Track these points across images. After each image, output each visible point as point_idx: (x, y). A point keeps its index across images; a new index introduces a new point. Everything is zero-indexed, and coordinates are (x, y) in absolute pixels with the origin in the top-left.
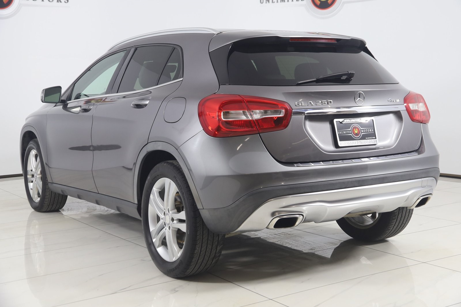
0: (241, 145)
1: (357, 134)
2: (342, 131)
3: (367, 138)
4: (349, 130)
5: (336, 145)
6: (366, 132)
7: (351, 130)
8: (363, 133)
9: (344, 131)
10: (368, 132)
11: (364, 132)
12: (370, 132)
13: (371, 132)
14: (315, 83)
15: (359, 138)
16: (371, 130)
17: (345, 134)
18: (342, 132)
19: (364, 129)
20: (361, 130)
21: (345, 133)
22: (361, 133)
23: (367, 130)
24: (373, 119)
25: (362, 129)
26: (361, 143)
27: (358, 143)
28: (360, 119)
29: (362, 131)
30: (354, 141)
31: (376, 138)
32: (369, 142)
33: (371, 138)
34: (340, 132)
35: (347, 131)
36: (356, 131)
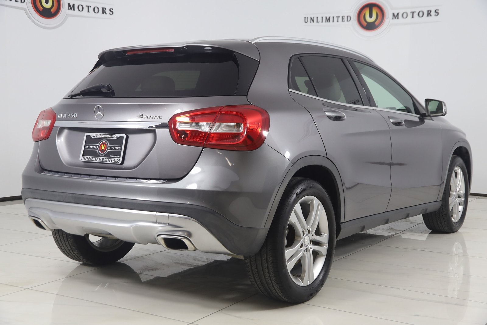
1: (102, 151)
3: (111, 156)
4: (97, 146)
5: (82, 160)
6: (112, 149)
7: (98, 146)
8: (109, 150)
9: (92, 146)
11: (110, 149)
12: (117, 150)
13: (118, 150)
14: (80, 96)
16: (119, 148)
17: (92, 149)
18: (90, 147)
19: (111, 146)
20: (108, 146)
21: (92, 147)
22: (108, 150)
23: (114, 148)
24: (124, 136)
25: (110, 146)
26: (102, 161)
27: (99, 160)
28: (111, 135)
29: (109, 148)
30: (96, 158)
31: (120, 158)
32: (112, 160)
33: (115, 156)
34: (87, 147)
35: (95, 146)
36: (103, 147)
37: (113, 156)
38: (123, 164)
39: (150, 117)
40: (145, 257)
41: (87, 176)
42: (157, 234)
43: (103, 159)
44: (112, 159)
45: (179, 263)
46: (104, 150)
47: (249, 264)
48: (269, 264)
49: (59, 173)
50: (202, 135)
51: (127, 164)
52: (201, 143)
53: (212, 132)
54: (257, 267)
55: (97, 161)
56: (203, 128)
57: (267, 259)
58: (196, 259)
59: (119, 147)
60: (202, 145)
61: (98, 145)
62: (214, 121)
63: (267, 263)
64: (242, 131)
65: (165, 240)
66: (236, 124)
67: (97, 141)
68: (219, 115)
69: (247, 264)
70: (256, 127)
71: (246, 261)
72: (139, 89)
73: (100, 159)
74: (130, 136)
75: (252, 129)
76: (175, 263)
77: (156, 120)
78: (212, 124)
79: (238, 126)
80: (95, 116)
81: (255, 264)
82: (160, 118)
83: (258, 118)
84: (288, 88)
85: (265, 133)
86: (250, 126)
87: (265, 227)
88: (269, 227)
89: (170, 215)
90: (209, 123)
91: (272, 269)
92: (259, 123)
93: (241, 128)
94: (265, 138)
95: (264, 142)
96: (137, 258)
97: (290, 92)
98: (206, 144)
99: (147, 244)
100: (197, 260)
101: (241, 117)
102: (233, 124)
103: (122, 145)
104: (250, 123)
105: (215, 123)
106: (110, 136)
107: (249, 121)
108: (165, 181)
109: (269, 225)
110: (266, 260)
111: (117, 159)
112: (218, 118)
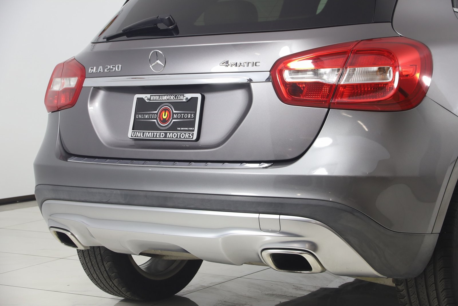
1: (164, 121)
2: (143, 114)
3: (179, 129)
4: (154, 114)
6: (181, 118)
7: (157, 114)
8: (175, 119)
9: (147, 114)
10: (184, 118)
11: (177, 119)
12: (187, 118)
13: (189, 118)
14: (125, 37)
15: (167, 128)
16: (191, 116)
17: (146, 119)
18: (143, 116)
19: (177, 114)
20: (173, 113)
21: (146, 117)
22: (173, 119)
23: (184, 116)
24: (199, 96)
25: (175, 113)
26: (165, 137)
27: (160, 136)
28: (176, 95)
29: (175, 116)
30: (155, 132)
31: (193, 131)
32: (180, 135)
33: (186, 129)
34: (139, 116)
35: (151, 115)
36: (165, 116)
37: (183, 129)
38: (199, 141)
39: (241, 64)
40: (217, 286)
41: (143, 162)
42: (261, 247)
43: (166, 134)
44: (181, 133)
45: (273, 295)
46: (167, 120)
47: (404, 292)
48: (440, 291)
49: (97, 159)
50: (326, 90)
51: (205, 140)
52: (326, 102)
53: (342, 83)
54: (418, 297)
55: (156, 137)
56: (325, 77)
57: (435, 283)
58: (297, 288)
59: (191, 114)
60: (327, 104)
61: (156, 112)
62: (344, 66)
63: (436, 290)
64: (390, 80)
65: (274, 256)
66: (379, 68)
67: (155, 106)
68: (351, 55)
69: (402, 293)
70: (412, 71)
71: (400, 287)
72: (200, 22)
73: (162, 133)
74: (208, 96)
75: (407, 75)
76: (266, 294)
77: (250, 68)
78: (341, 70)
79: (383, 71)
80: (151, 66)
81: (416, 293)
82: (256, 65)
83: (414, 56)
84: (453, 7)
85: (426, 80)
86: (403, 70)
87: (433, 233)
88: (439, 232)
89: (282, 217)
90: (337, 69)
91: (446, 300)
92: (416, 66)
93: (388, 75)
94: (427, 88)
95: (425, 96)
96: (204, 289)
97: (455, 13)
98: (334, 103)
99: (242, 264)
100: (300, 289)
101: (388, 56)
102: (375, 68)
103: (196, 111)
104: (404, 65)
105: (346, 68)
106: (175, 97)
107: (401, 61)
108: (270, 164)
109: (438, 229)
110: (434, 285)
111: (189, 133)
112: (349, 61)
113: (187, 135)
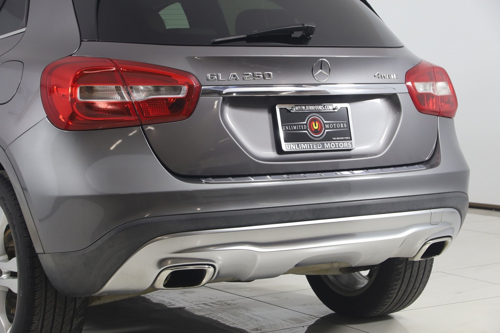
0: (120, 141)
1: (316, 132)
2: (291, 125)
3: (335, 139)
4: (303, 124)
5: (279, 149)
6: (333, 128)
7: (306, 124)
8: (327, 129)
9: (295, 125)
10: (337, 128)
11: (330, 129)
12: (340, 128)
13: (342, 128)
15: (321, 138)
16: (344, 125)
17: (295, 130)
18: (291, 128)
19: (329, 124)
20: (324, 124)
21: (295, 128)
22: (325, 129)
23: (336, 126)
24: (347, 106)
25: (327, 124)
26: (323, 147)
27: (317, 147)
28: (324, 105)
29: (327, 126)
30: (311, 144)
31: (351, 140)
32: (338, 145)
33: (342, 138)
34: (285, 127)
35: (300, 126)
36: (316, 126)
37: (338, 138)
43: (323, 145)
44: (339, 143)
55: (313, 148)
59: (343, 123)
67: (302, 116)
73: (318, 144)
80: (314, 76)
106: (324, 107)
111: (347, 142)
113: (346, 144)
